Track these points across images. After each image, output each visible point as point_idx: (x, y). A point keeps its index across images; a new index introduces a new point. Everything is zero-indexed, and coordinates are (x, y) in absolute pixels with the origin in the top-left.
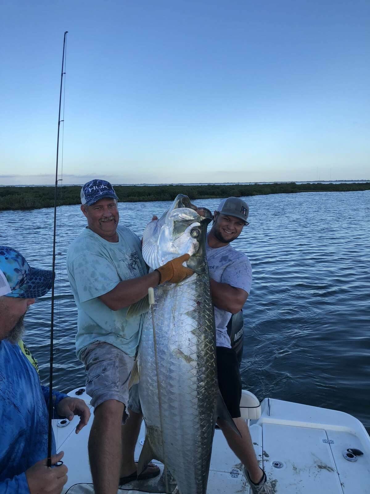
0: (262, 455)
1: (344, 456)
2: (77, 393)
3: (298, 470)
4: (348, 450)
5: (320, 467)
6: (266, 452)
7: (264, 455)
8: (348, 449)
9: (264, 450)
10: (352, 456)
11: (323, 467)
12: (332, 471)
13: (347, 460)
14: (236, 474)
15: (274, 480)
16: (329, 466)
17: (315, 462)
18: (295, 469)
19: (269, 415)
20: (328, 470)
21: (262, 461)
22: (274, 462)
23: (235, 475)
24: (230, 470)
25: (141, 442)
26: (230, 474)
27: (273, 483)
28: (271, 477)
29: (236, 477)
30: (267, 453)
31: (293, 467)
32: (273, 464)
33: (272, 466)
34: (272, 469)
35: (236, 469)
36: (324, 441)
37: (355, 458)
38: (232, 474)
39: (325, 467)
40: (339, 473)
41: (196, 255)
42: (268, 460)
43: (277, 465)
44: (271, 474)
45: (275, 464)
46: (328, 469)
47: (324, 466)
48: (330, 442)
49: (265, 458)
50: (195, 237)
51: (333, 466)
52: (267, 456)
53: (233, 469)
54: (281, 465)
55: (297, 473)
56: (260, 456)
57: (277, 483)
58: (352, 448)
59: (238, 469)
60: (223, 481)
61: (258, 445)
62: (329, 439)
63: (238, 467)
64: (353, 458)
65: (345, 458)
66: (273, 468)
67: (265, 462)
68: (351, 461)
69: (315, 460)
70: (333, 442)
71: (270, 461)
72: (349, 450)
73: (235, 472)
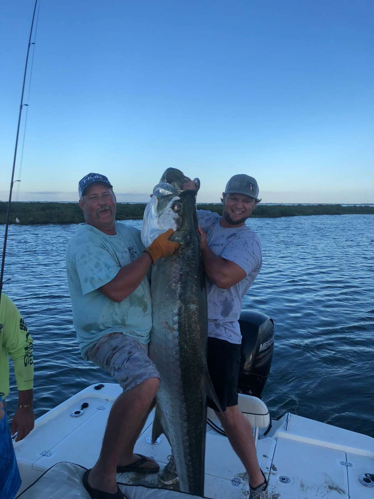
0: (270, 468)
1: (360, 480)
2: (96, 388)
3: (305, 488)
4: (366, 475)
5: (331, 488)
6: (274, 466)
7: (272, 469)
8: (366, 473)
9: (273, 463)
10: (369, 481)
11: (333, 488)
12: (343, 493)
13: (362, 484)
14: (238, 482)
15: (276, 494)
16: (341, 488)
17: (326, 482)
18: (302, 486)
19: (286, 430)
20: (339, 492)
21: (268, 474)
22: (281, 476)
23: (236, 483)
24: (232, 478)
25: (148, 440)
26: (231, 481)
27: (275, 496)
28: (274, 491)
29: (237, 485)
30: (276, 466)
31: (300, 484)
32: (280, 479)
33: (278, 480)
34: (277, 482)
35: (238, 477)
36: (342, 463)
37: (373, 483)
38: (233, 482)
39: (336, 489)
40: (350, 496)
41: (181, 230)
42: (275, 474)
43: (284, 479)
44: (275, 488)
45: (282, 479)
46: (339, 490)
47: (335, 487)
48: (348, 465)
49: (272, 471)
50: (177, 212)
51: (346, 489)
52: (275, 469)
53: (235, 477)
54: (288, 480)
55: (303, 490)
56: (267, 468)
57: (279, 497)
58: (370, 473)
59: (240, 478)
60: (222, 487)
61: (267, 458)
62: (347, 461)
63: (241, 476)
64: (370, 483)
65: (360, 482)
66: (279, 482)
67: (271, 475)
68: (367, 486)
69: (327, 480)
70: (351, 465)
71: (276, 475)
72: (368, 475)
73: (236, 480)
